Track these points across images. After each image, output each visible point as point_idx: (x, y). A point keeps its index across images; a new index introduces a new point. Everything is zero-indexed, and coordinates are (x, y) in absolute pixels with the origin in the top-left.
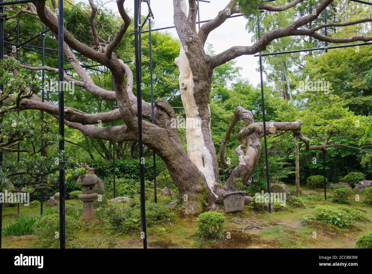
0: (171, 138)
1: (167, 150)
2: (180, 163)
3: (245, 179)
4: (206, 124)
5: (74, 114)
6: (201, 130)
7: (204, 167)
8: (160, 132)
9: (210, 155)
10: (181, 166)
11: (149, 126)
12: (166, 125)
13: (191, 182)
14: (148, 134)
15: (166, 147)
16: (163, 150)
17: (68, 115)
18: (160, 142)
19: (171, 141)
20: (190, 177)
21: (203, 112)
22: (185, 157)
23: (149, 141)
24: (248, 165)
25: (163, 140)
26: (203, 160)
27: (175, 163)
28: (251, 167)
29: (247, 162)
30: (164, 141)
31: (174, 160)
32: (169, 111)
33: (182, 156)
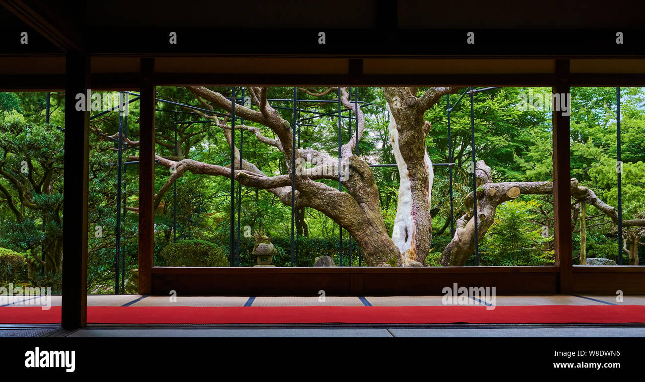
0: (363, 205)
1: (346, 218)
2: (367, 235)
3: (457, 260)
4: (419, 186)
5: (248, 178)
6: (411, 194)
7: (406, 242)
8: (337, 196)
9: (415, 226)
10: (366, 239)
11: (324, 190)
12: (357, 188)
13: (378, 259)
14: (322, 199)
15: (346, 215)
16: (342, 218)
17: (241, 179)
18: (336, 208)
19: (363, 208)
20: (376, 253)
21: (414, 171)
22: (376, 228)
23: (323, 207)
24: (460, 240)
25: (340, 206)
26: (407, 233)
27: (359, 235)
28: (464, 244)
29: (460, 237)
30: (344, 207)
31: (358, 231)
32: (362, 171)
33: (371, 226)
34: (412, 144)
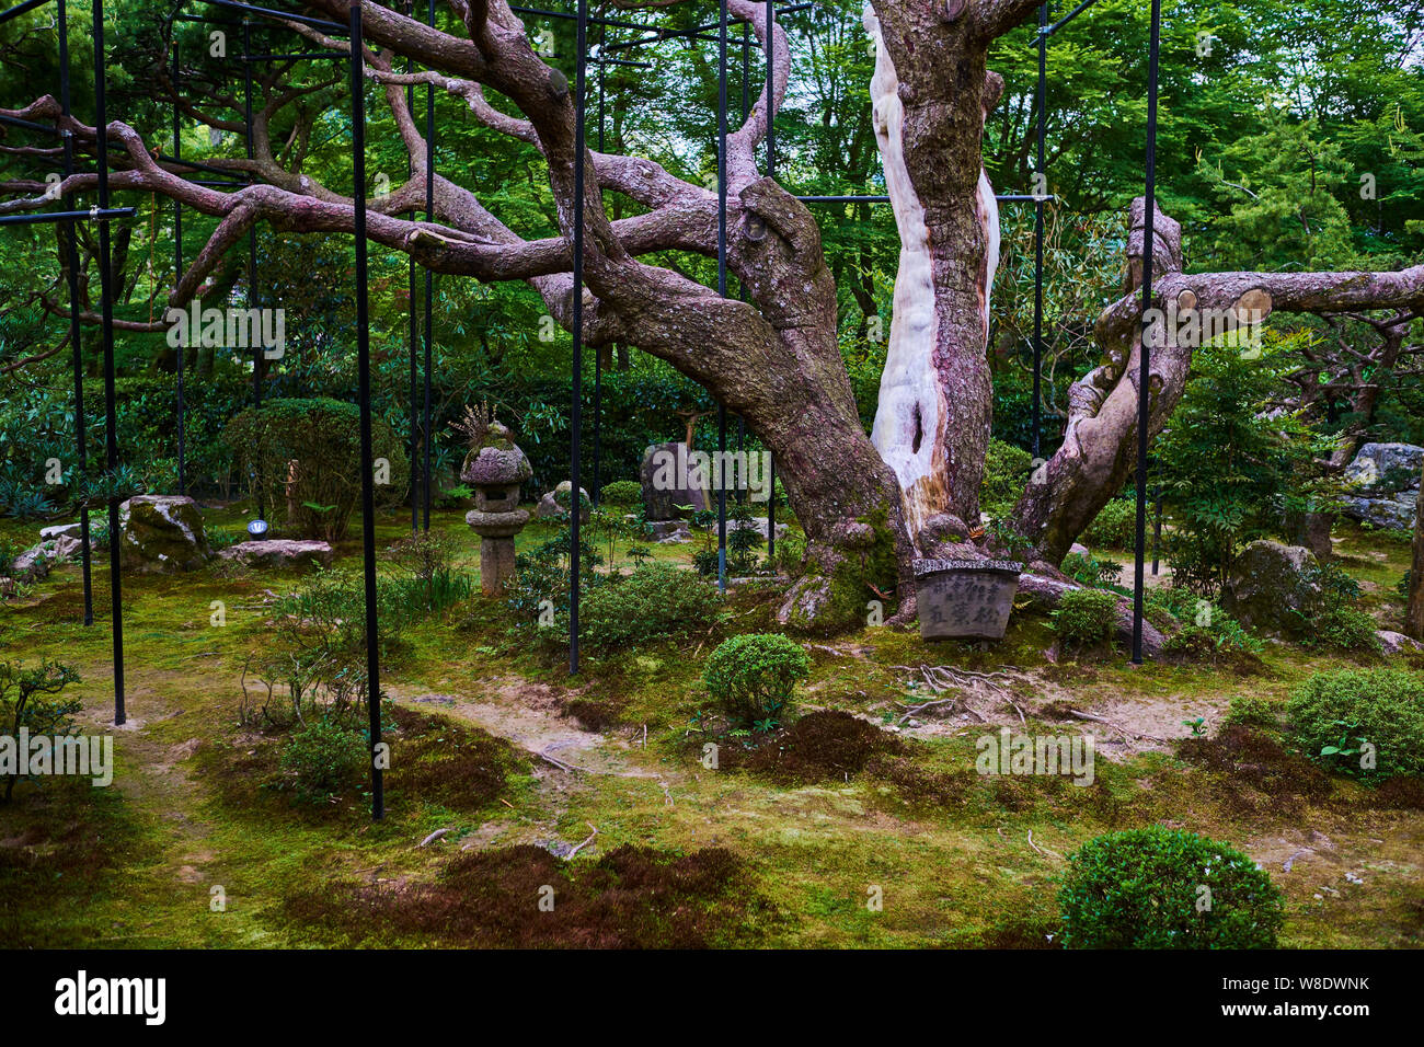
0: (790, 334)
1: (741, 383)
2: (801, 432)
3: (1070, 514)
4: (959, 278)
5: (442, 247)
6: (933, 300)
7: (915, 451)
8: (713, 314)
9: (944, 405)
10: (799, 444)
11: (675, 292)
12: (774, 282)
13: (834, 508)
14: (666, 321)
15: (738, 371)
16: (727, 382)
17: (422, 252)
18: (710, 352)
19: (789, 345)
20: (826, 489)
21: (945, 229)
22: (829, 410)
23: (670, 347)
24: (1084, 457)
25: (724, 345)
26: (919, 425)
27: (778, 433)
28: (1096, 468)
29: (1084, 445)
30: (735, 348)
31: (774, 421)
32: (788, 229)
33: (816, 404)
34: (944, 147)
